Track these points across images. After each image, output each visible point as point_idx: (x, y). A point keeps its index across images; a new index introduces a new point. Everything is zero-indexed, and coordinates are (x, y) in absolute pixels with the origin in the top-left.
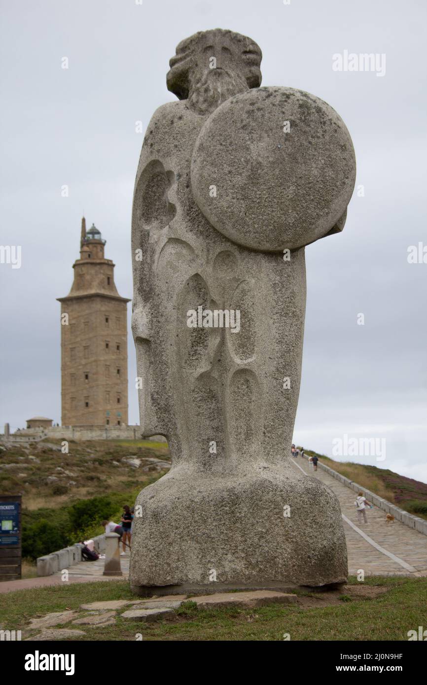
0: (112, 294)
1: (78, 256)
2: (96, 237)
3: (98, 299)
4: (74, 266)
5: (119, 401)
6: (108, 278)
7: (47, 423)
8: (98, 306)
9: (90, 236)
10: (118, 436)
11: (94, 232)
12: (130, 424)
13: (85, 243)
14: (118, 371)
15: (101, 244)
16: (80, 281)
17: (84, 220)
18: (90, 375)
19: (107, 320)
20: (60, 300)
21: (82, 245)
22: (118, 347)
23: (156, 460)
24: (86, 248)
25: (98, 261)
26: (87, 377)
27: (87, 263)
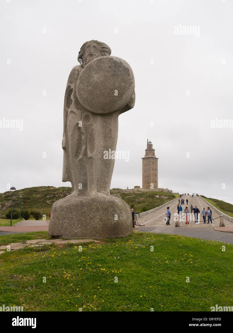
0: (154, 157)
1: (146, 148)
2: (151, 143)
3: (151, 158)
4: (145, 150)
5: (156, 182)
6: (153, 153)
7: (139, 187)
8: (151, 160)
9: (149, 143)
10: (155, 191)
11: (150, 142)
12: (158, 188)
13: (148, 145)
14: (156, 175)
15: (152, 145)
16: (147, 154)
17: (148, 140)
18: (149, 176)
19: (153, 163)
20: (142, 158)
21: (147, 146)
22: (156, 170)
23: (163, 196)
24: (148, 146)
25: (151, 149)
26: (148, 176)
27: (149, 150)
